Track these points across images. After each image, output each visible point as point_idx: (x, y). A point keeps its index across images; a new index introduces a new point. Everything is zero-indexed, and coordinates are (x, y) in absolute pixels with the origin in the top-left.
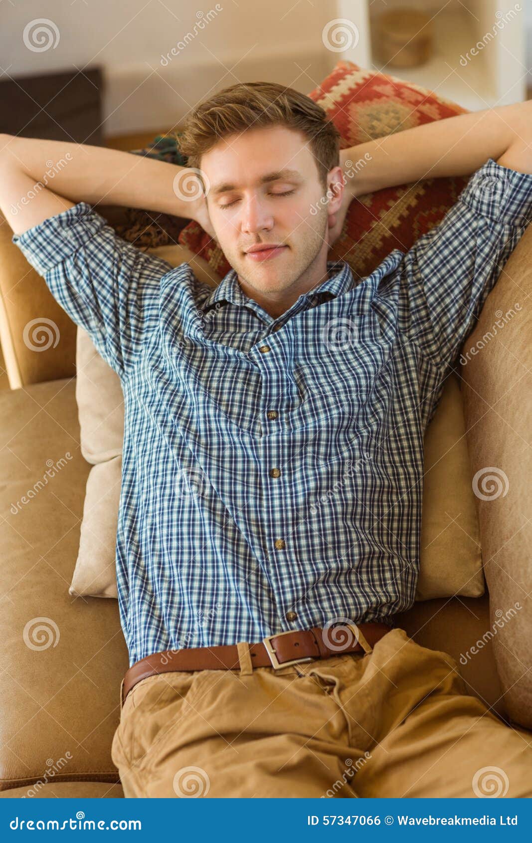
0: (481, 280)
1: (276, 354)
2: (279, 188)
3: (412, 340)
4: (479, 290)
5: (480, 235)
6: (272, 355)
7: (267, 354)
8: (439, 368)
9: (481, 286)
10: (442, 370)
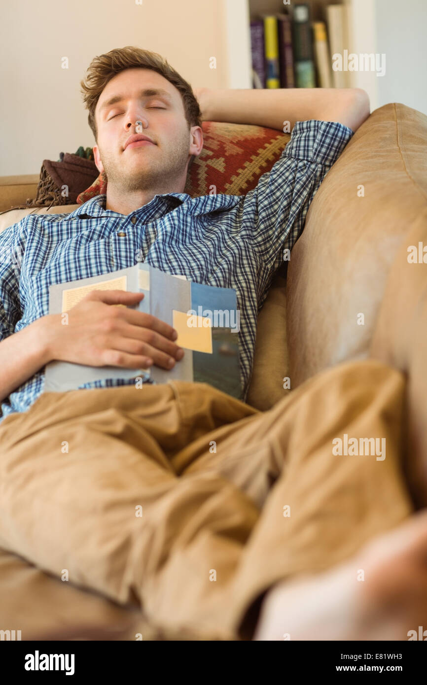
0: (300, 201)
1: (130, 240)
2: (156, 103)
3: (244, 238)
4: (298, 208)
5: (299, 172)
6: (126, 240)
7: (122, 238)
8: (266, 264)
9: (299, 205)
10: (269, 266)
